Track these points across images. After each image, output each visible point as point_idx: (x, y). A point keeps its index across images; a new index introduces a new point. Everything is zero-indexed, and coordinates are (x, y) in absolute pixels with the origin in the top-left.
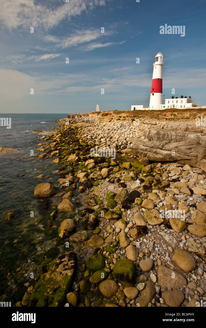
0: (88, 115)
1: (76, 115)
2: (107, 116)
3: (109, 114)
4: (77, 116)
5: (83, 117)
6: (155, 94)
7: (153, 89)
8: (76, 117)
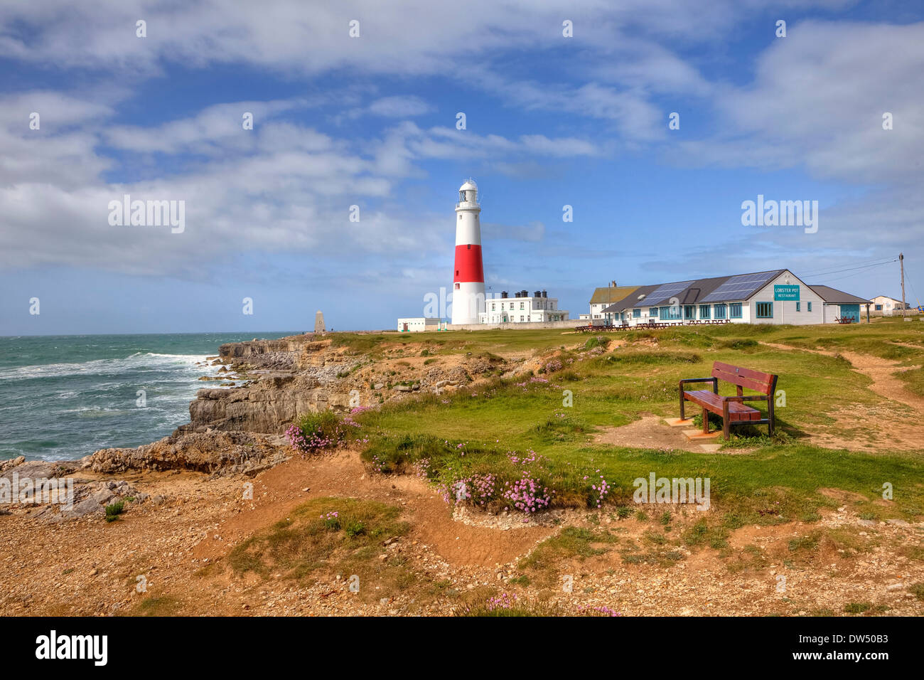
0: (284, 347)
1: (248, 345)
2: (318, 350)
3: (324, 347)
4: (250, 348)
5: (268, 351)
6: (462, 284)
7: (457, 272)
8: (248, 352)
